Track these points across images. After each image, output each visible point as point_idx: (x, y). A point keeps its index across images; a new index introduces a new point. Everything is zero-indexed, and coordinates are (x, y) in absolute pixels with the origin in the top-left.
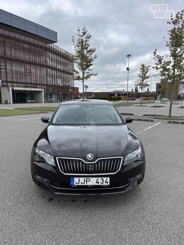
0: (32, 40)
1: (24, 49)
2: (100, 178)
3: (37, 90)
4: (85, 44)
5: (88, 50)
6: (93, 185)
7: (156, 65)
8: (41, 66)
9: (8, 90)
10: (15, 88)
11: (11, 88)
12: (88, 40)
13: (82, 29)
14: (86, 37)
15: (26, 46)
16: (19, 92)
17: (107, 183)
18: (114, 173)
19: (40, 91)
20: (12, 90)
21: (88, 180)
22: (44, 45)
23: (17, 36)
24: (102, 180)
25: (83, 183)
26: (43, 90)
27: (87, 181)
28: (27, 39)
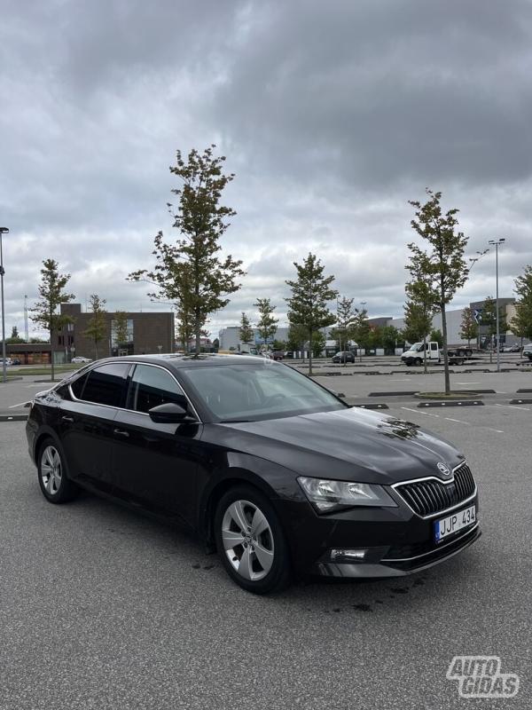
2: (466, 511)
6: (460, 530)
7: (159, 271)
21: (454, 520)
24: (468, 513)
25: (449, 529)
27: (453, 524)
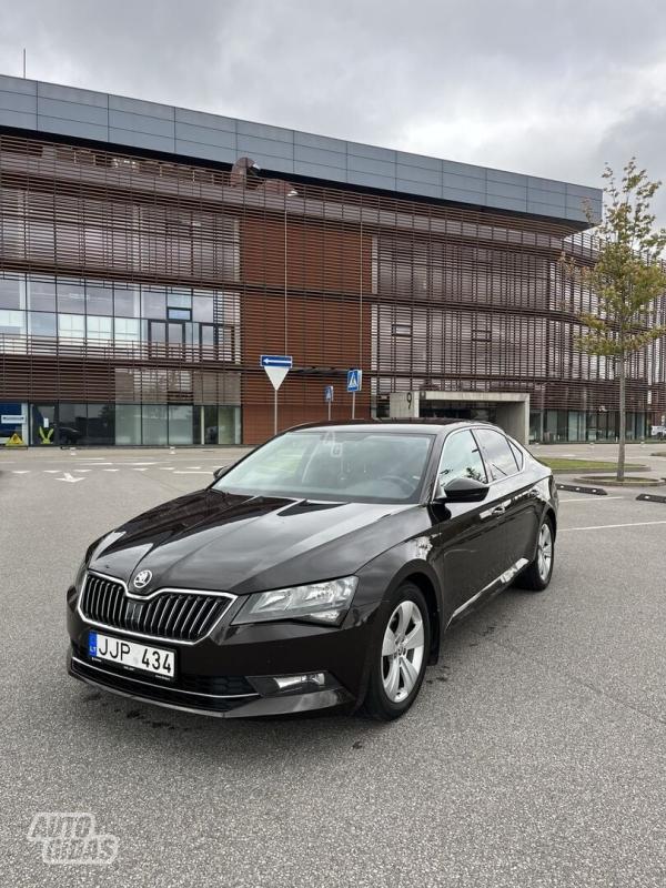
0: (500, 234)
1: (475, 263)
2: (151, 650)
3: (507, 397)
4: (637, 219)
5: (648, 237)
6: (136, 669)
8: (530, 313)
9: (410, 401)
10: (431, 395)
11: (416, 395)
12: (647, 201)
13: (626, 169)
14: (639, 193)
15: (482, 255)
16: (447, 407)
17: (169, 669)
18: (191, 643)
19: (516, 402)
20: (420, 401)
21: (125, 649)
22: (543, 241)
23: (454, 228)
24: (156, 656)
25: (114, 654)
26: (527, 398)
27: (122, 652)
28: (485, 232)
